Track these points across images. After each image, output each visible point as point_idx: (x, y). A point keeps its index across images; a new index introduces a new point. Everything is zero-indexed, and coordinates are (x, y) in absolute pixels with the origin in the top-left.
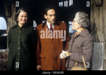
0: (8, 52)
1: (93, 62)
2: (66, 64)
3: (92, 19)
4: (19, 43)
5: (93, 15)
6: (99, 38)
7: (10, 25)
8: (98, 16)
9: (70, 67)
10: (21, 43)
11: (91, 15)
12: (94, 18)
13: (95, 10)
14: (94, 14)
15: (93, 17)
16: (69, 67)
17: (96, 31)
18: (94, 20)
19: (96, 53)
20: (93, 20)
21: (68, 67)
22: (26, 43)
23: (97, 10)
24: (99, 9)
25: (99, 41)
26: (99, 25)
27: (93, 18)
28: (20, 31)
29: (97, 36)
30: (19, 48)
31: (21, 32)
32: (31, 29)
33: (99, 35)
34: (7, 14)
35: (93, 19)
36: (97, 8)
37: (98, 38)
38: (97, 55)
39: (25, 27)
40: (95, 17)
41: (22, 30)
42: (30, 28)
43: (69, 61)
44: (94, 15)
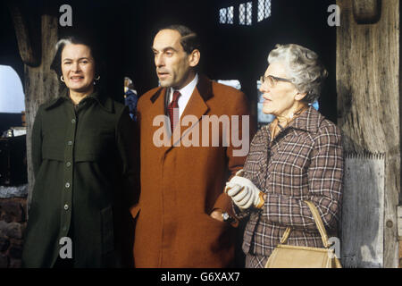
0: (30, 197)
1: (348, 230)
2: (244, 243)
3: (342, 72)
4: (69, 164)
5: (347, 56)
6: (369, 139)
7: (35, 95)
8: (365, 57)
9: (259, 251)
10: (76, 165)
11: (338, 55)
12: (348, 66)
13: (352, 37)
14: (347, 53)
15: (345, 63)
16: (257, 250)
17: (355, 116)
18: (349, 72)
19: (358, 198)
20: (345, 75)
21: (251, 251)
22: (96, 166)
23: (361, 37)
24: (367, 33)
25: (368, 154)
26: (367, 92)
27: (345, 66)
28: (74, 121)
29: (359, 134)
30: (68, 185)
31: (77, 122)
32: (114, 112)
33: (367, 128)
34: (25, 54)
35: (346, 70)
36: (360, 27)
37: (366, 140)
38: (360, 203)
39: (93, 105)
40: (353, 64)
41: (80, 116)
42: (110, 110)
43: (256, 230)
44: (350, 54)
